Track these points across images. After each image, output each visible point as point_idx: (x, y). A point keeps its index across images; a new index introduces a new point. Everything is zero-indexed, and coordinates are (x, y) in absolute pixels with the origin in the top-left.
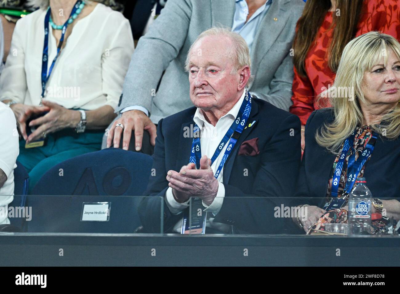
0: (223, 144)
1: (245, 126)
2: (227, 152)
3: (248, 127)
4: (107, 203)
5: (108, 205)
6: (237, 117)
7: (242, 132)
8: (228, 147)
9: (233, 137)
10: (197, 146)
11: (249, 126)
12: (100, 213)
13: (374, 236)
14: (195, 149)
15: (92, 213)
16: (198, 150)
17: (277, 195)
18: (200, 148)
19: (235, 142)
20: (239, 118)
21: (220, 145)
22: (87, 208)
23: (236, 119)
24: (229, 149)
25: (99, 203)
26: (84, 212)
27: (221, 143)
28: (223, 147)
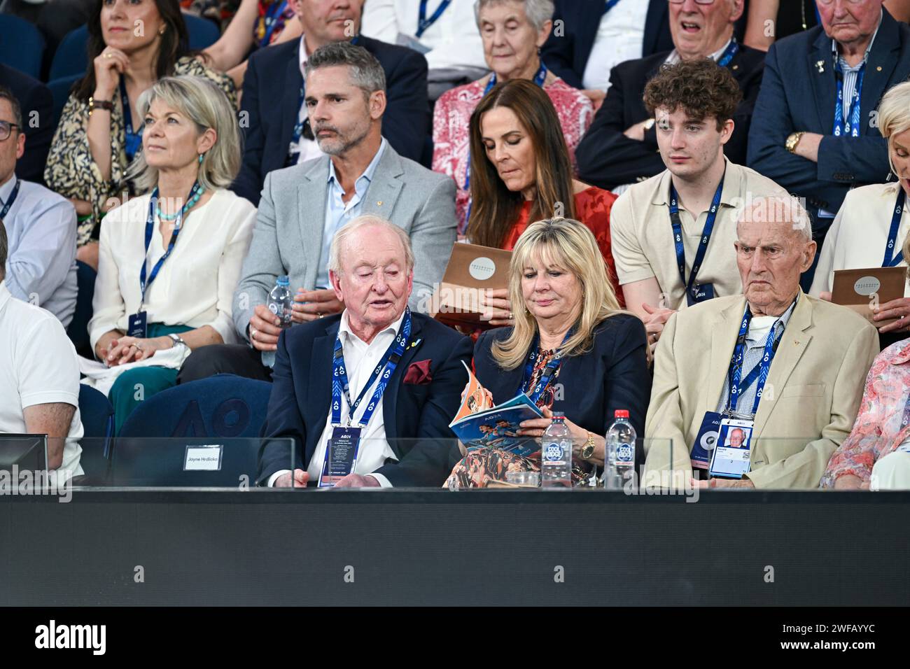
0: (380, 366)
1: (406, 346)
2: (383, 380)
3: (411, 347)
4: (218, 446)
5: (219, 449)
6: (398, 334)
7: (403, 354)
8: (384, 373)
9: (391, 361)
10: (341, 367)
11: (413, 346)
12: (209, 459)
13: (570, 489)
14: (338, 371)
15: (199, 460)
16: (342, 373)
17: (431, 436)
18: (345, 370)
19: (394, 367)
20: (400, 335)
21: (377, 368)
22: (192, 453)
23: (398, 336)
24: (386, 376)
25: (206, 446)
26: (188, 459)
27: (378, 365)
28: (380, 371)
